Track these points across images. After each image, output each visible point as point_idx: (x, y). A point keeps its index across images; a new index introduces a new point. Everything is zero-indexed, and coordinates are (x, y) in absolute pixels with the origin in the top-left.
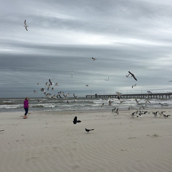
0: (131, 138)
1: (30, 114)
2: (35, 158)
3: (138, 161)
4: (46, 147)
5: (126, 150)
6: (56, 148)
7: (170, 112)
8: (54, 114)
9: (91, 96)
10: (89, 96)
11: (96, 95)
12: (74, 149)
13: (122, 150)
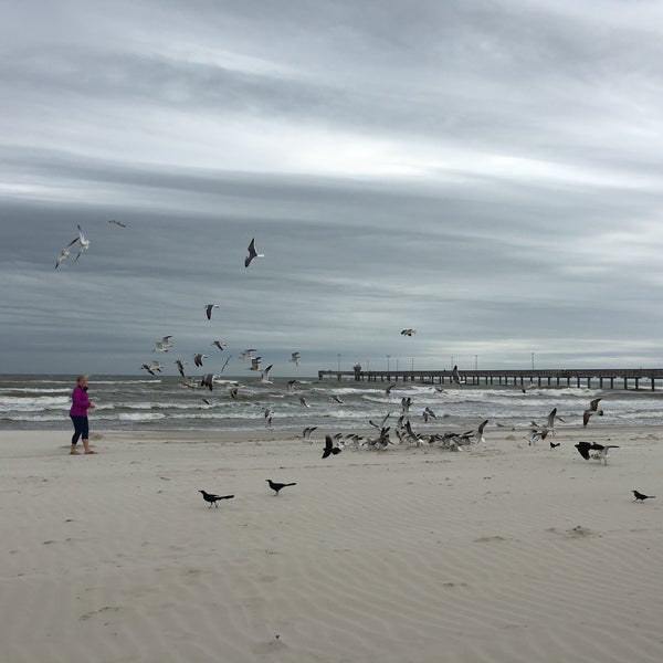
0: (485, 540)
1: (98, 437)
2: (117, 609)
3: (508, 627)
4: (158, 570)
5: (463, 585)
6: (197, 571)
7: (639, 442)
8: (193, 439)
9: (339, 376)
10: (330, 372)
11: (357, 369)
12: (266, 579)
13: (451, 585)
